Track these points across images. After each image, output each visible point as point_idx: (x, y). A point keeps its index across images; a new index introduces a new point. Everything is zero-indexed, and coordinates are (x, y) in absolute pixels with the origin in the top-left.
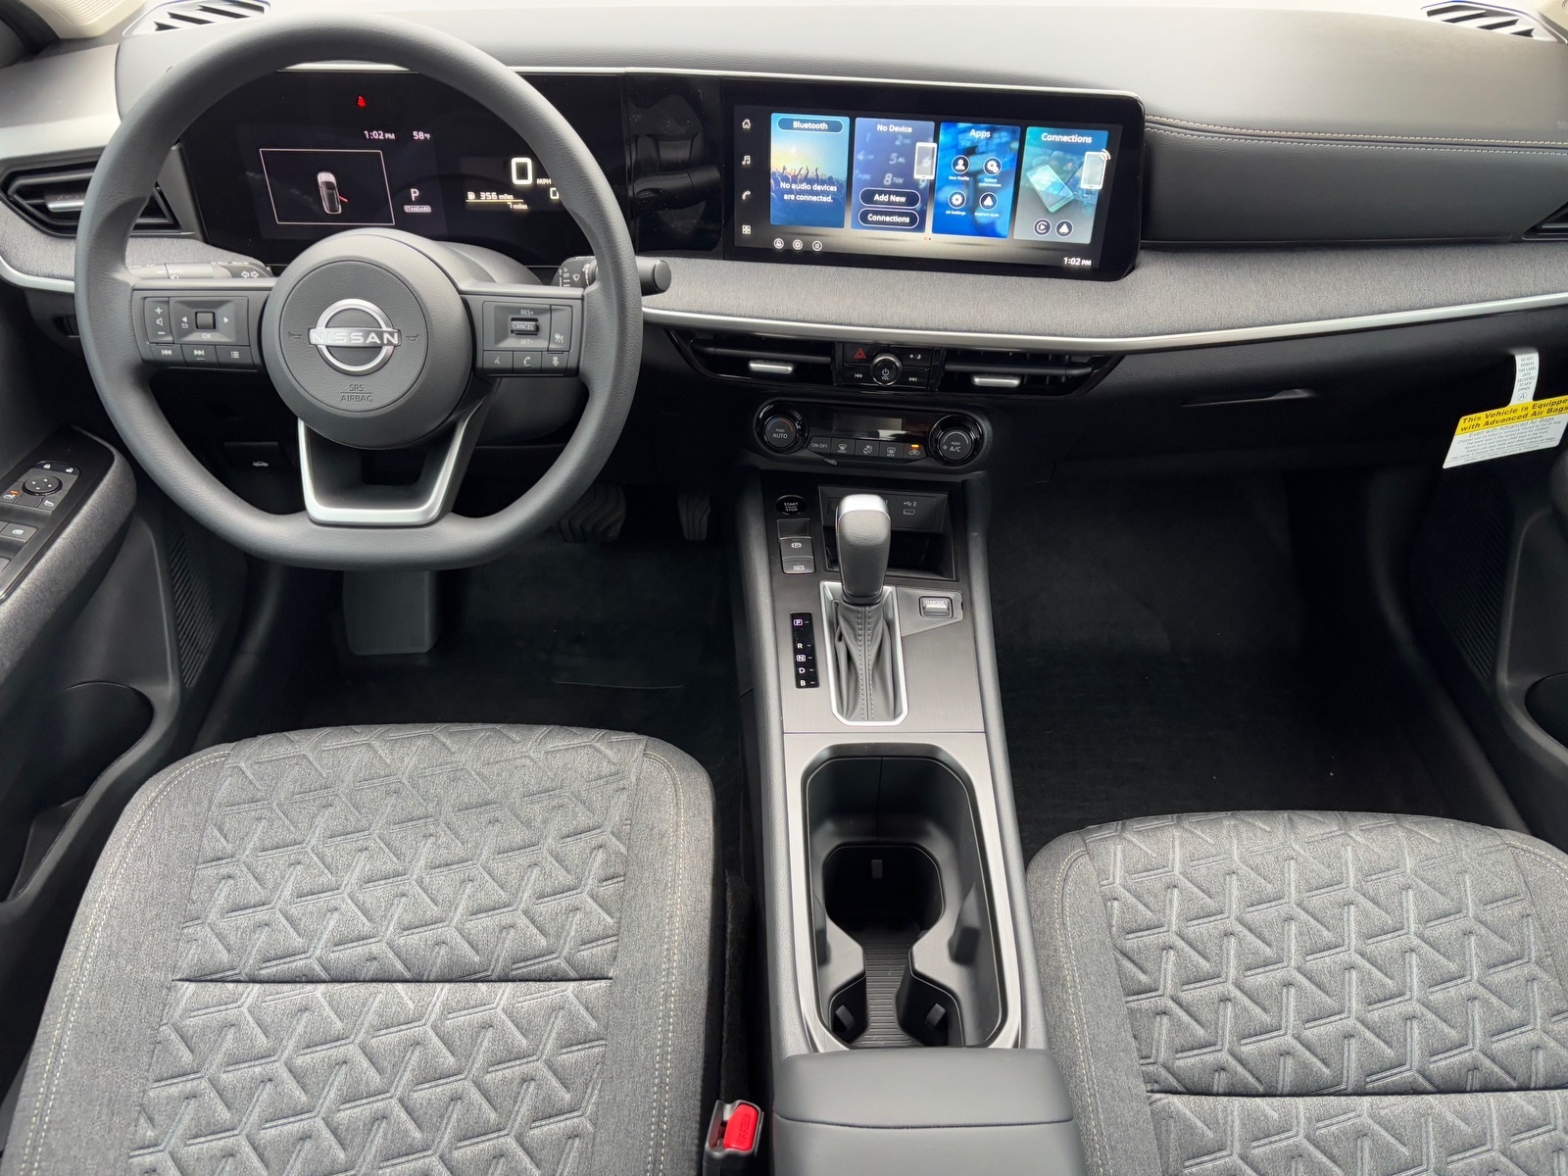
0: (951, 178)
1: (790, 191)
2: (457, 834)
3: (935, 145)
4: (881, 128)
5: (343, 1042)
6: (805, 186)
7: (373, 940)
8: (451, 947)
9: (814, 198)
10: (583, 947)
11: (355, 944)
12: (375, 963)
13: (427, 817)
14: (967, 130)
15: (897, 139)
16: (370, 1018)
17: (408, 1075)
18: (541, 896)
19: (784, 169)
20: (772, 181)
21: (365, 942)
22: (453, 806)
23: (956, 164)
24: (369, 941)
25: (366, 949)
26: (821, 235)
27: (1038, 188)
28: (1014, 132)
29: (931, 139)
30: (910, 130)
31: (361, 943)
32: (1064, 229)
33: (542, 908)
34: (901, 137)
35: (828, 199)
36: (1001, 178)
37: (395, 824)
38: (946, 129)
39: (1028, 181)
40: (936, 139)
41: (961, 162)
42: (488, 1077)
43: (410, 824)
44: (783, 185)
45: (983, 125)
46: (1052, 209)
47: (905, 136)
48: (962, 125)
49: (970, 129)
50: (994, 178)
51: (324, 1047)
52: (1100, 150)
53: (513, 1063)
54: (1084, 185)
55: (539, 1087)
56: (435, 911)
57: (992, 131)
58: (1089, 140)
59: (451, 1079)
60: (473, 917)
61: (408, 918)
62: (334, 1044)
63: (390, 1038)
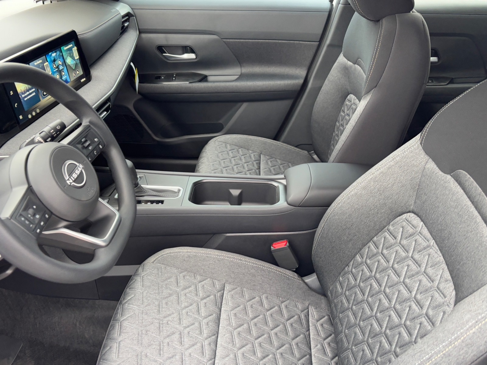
0: (54, 71)
1: (25, 97)
2: (170, 315)
3: (47, 63)
4: (36, 64)
5: (237, 355)
6: (28, 93)
7: (203, 343)
8: (210, 321)
9: (31, 96)
10: (215, 287)
11: (204, 349)
12: (211, 344)
13: (160, 323)
14: (51, 55)
15: (40, 66)
16: (230, 346)
17: (248, 337)
18: (197, 295)
19: (21, 90)
20: (20, 96)
21: (204, 346)
22: (158, 314)
23: (53, 66)
24: (204, 345)
25: (206, 346)
26: (37, 107)
27: (69, 64)
28: (59, 51)
29: (46, 61)
30: (41, 61)
31: (204, 347)
32: (78, 73)
33: (201, 295)
34: (40, 64)
35: (34, 94)
36: (63, 65)
37: (160, 333)
38: (48, 56)
39: (67, 63)
40: (47, 61)
41: (54, 65)
42: (250, 316)
43: (161, 329)
44: (23, 96)
45: (54, 52)
46: (74, 68)
47: (41, 63)
48: (50, 54)
49: (52, 54)
50: (61, 66)
51: (238, 360)
52: (74, 47)
53: (247, 310)
54: (76, 58)
55: (254, 304)
56: (197, 324)
57: (56, 52)
58: (71, 45)
59: (250, 326)
60: (200, 314)
61: (197, 332)
62: (237, 357)
63: (237, 340)
